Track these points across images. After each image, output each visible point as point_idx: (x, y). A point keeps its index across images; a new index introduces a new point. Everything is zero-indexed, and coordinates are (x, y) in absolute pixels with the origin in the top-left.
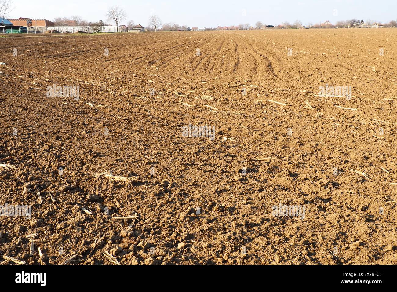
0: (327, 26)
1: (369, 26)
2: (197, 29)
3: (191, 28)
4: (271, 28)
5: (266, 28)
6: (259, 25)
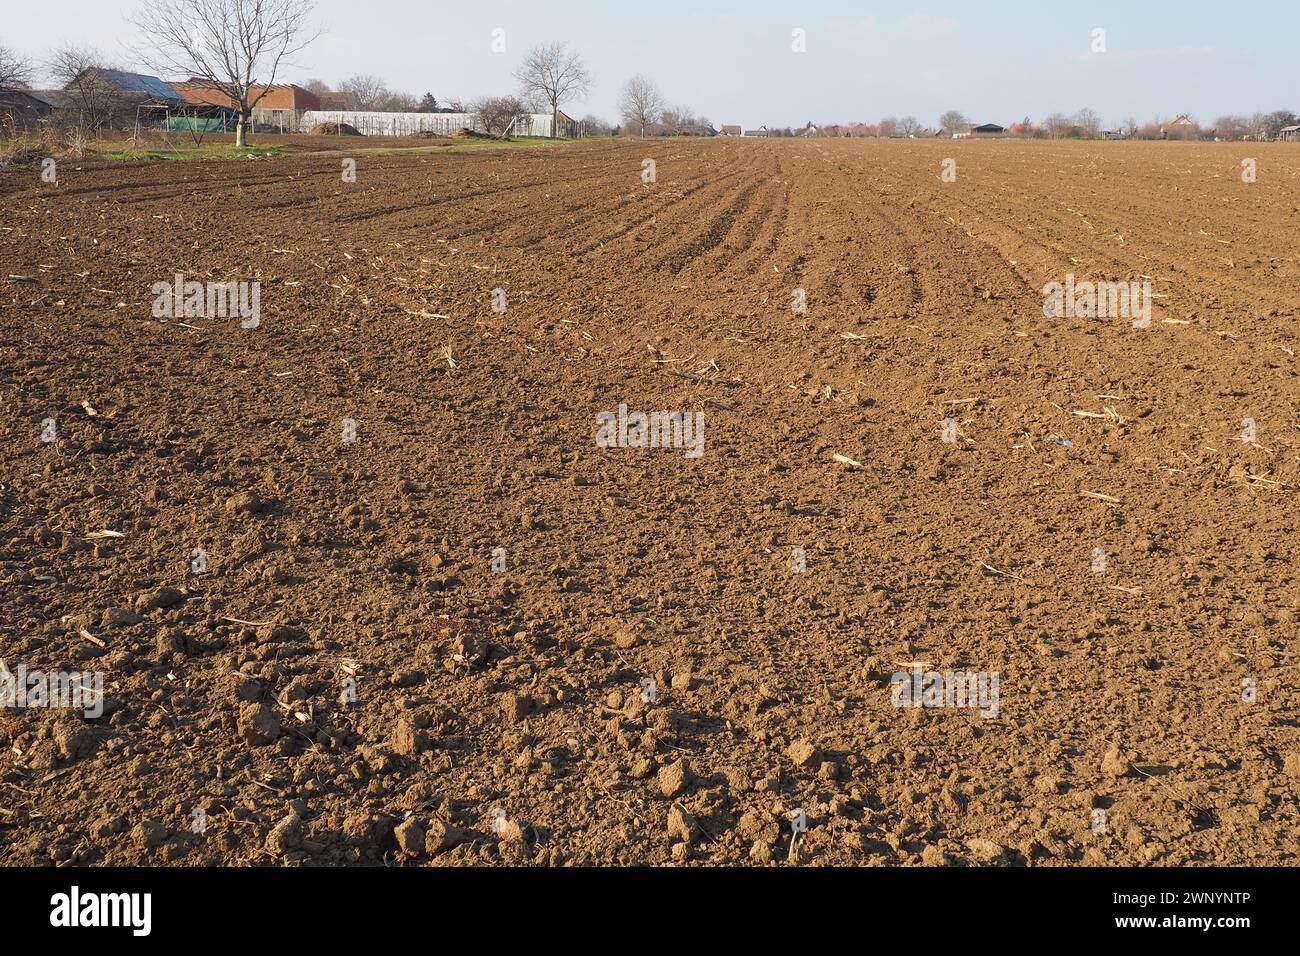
0: (1184, 133)
2: (736, 130)
3: (718, 128)
4: (994, 134)
5: (976, 134)
6: (953, 122)
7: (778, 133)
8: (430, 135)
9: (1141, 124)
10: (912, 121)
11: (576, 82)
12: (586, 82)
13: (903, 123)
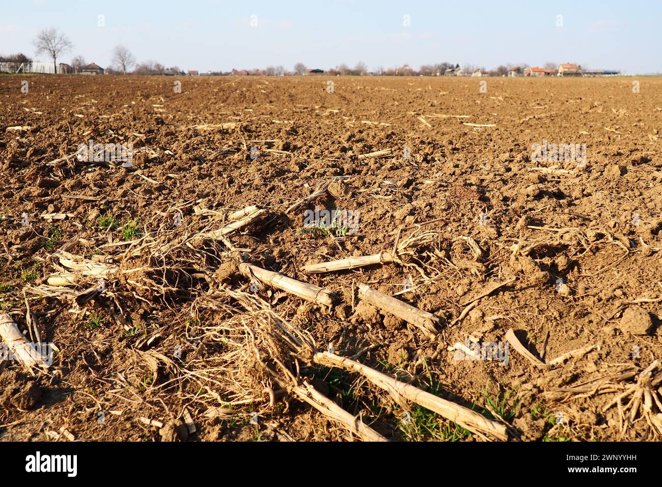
0: (406, 73)
1: (468, 72)
2: (195, 73)
3: (186, 72)
4: (319, 74)
5: (312, 73)
6: (300, 68)
7: (217, 74)
9: (386, 70)
10: (281, 68)
11: (66, 47)
12: (71, 47)
13: (277, 68)
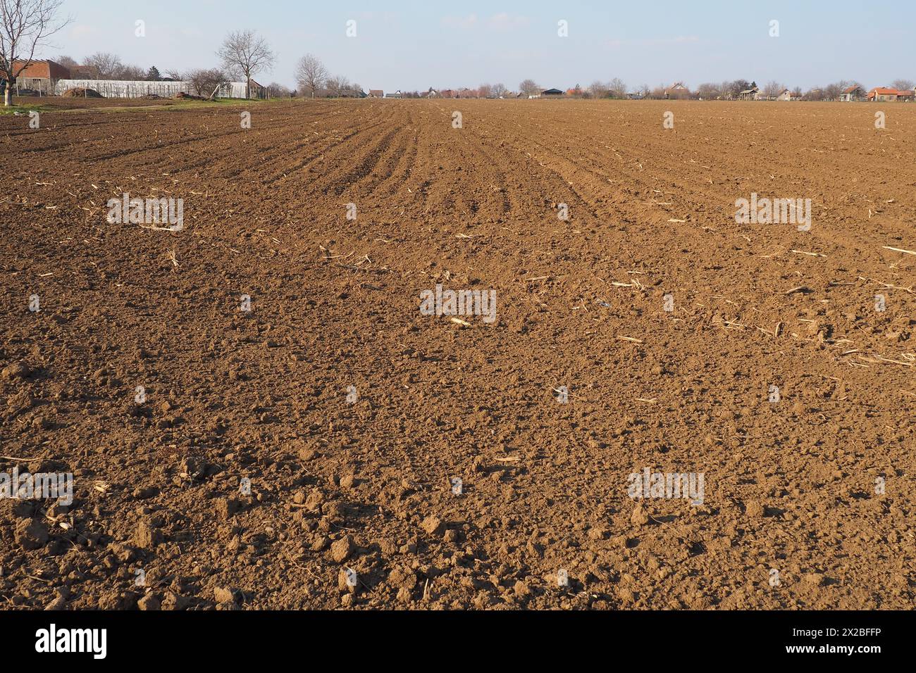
0: (680, 95)
2: (380, 93)
3: (367, 92)
4: (556, 96)
5: (544, 96)
6: (528, 88)
7: (409, 95)
8: (156, 97)
9: (652, 89)
10: (501, 86)
11: (263, 59)
12: (271, 59)
13: (495, 88)
